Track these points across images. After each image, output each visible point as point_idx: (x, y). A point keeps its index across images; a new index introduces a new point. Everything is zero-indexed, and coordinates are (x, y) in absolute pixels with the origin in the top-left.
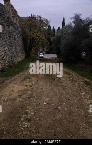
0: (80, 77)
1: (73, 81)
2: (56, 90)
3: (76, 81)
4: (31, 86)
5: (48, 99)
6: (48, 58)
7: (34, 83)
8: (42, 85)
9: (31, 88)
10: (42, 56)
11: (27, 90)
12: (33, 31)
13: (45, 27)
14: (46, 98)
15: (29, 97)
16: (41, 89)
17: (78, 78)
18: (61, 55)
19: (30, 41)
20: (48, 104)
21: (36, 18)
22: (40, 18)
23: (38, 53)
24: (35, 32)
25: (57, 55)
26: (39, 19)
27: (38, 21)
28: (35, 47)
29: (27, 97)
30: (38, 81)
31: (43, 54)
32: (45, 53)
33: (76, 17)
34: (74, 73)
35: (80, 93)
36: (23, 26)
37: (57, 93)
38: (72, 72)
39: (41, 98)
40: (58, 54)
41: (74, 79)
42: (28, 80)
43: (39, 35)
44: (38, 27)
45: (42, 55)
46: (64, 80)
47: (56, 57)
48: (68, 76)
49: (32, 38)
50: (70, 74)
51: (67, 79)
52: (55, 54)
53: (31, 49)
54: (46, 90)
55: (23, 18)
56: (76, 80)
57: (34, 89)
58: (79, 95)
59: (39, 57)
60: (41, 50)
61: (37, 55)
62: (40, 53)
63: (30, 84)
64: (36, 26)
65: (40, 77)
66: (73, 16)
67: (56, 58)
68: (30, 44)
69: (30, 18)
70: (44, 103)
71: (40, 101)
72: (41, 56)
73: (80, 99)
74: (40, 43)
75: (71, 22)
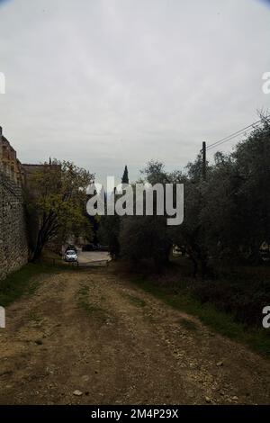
0: (170, 311)
1: (152, 321)
2: (109, 349)
3: (159, 321)
4: (39, 343)
5: (86, 378)
6: (87, 261)
7: (48, 331)
8: (72, 338)
9: (40, 347)
10: (74, 256)
11: (29, 354)
12: (52, 197)
13: (81, 189)
14: (81, 376)
15: (34, 378)
16: (68, 348)
17: (164, 314)
18: (120, 254)
19: (44, 219)
20: (87, 394)
21: (60, 166)
22: (71, 167)
23: (63, 249)
24: (56, 197)
25: (111, 255)
26: (68, 169)
27: (64, 174)
28: (56, 234)
29: (26, 378)
30: (59, 325)
31: (76, 252)
32: (81, 249)
33: (152, 168)
34: (154, 300)
35: (172, 352)
36: (29, 184)
37: (113, 359)
38: (148, 299)
39: (68, 377)
40: (114, 250)
41: (155, 317)
42: (33, 323)
43: (66, 206)
44: (64, 188)
45: (72, 254)
46: (129, 321)
47: (110, 259)
48: (141, 310)
49: (48, 213)
50: (143, 304)
51: (137, 316)
52: (107, 253)
53: (44, 241)
54: (82, 353)
55: (29, 165)
56: (159, 319)
57: (49, 351)
58: (168, 359)
59: (66, 260)
60: (70, 242)
61: (61, 255)
62: (68, 249)
63: (39, 335)
64: (60, 185)
65: (66, 314)
66: (147, 166)
67: (108, 262)
68: (42, 228)
69: (46, 166)
70: (77, 392)
71: (65, 387)
72: (69, 256)
73: (172, 370)
74: (69, 224)
75: (143, 179)
